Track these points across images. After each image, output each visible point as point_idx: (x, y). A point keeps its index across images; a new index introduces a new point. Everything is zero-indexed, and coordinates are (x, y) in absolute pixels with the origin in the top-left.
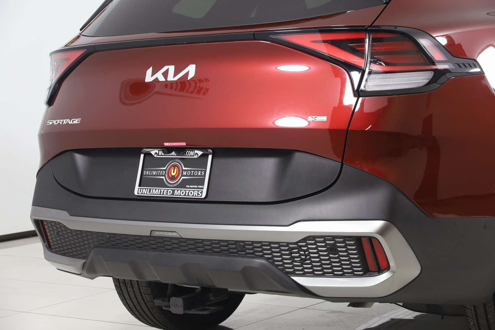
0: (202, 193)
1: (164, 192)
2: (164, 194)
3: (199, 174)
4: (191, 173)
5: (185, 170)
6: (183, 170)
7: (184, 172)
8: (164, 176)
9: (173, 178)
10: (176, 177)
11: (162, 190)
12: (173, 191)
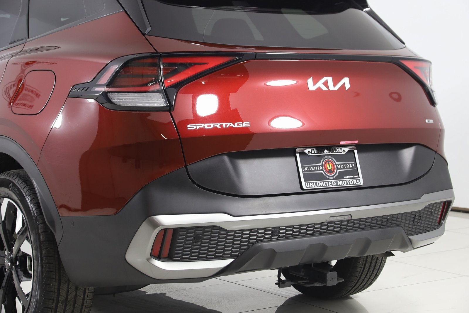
0: (359, 181)
1: (328, 183)
2: (330, 185)
3: (351, 166)
4: (344, 166)
5: (338, 164)
6: (337, 165)
7: (338, 166)
8: (322, 170)
9: (330, 172)
10: (332, 170)
11: (327, 183)
12: (337, 182)
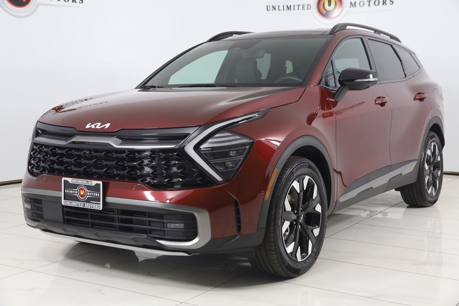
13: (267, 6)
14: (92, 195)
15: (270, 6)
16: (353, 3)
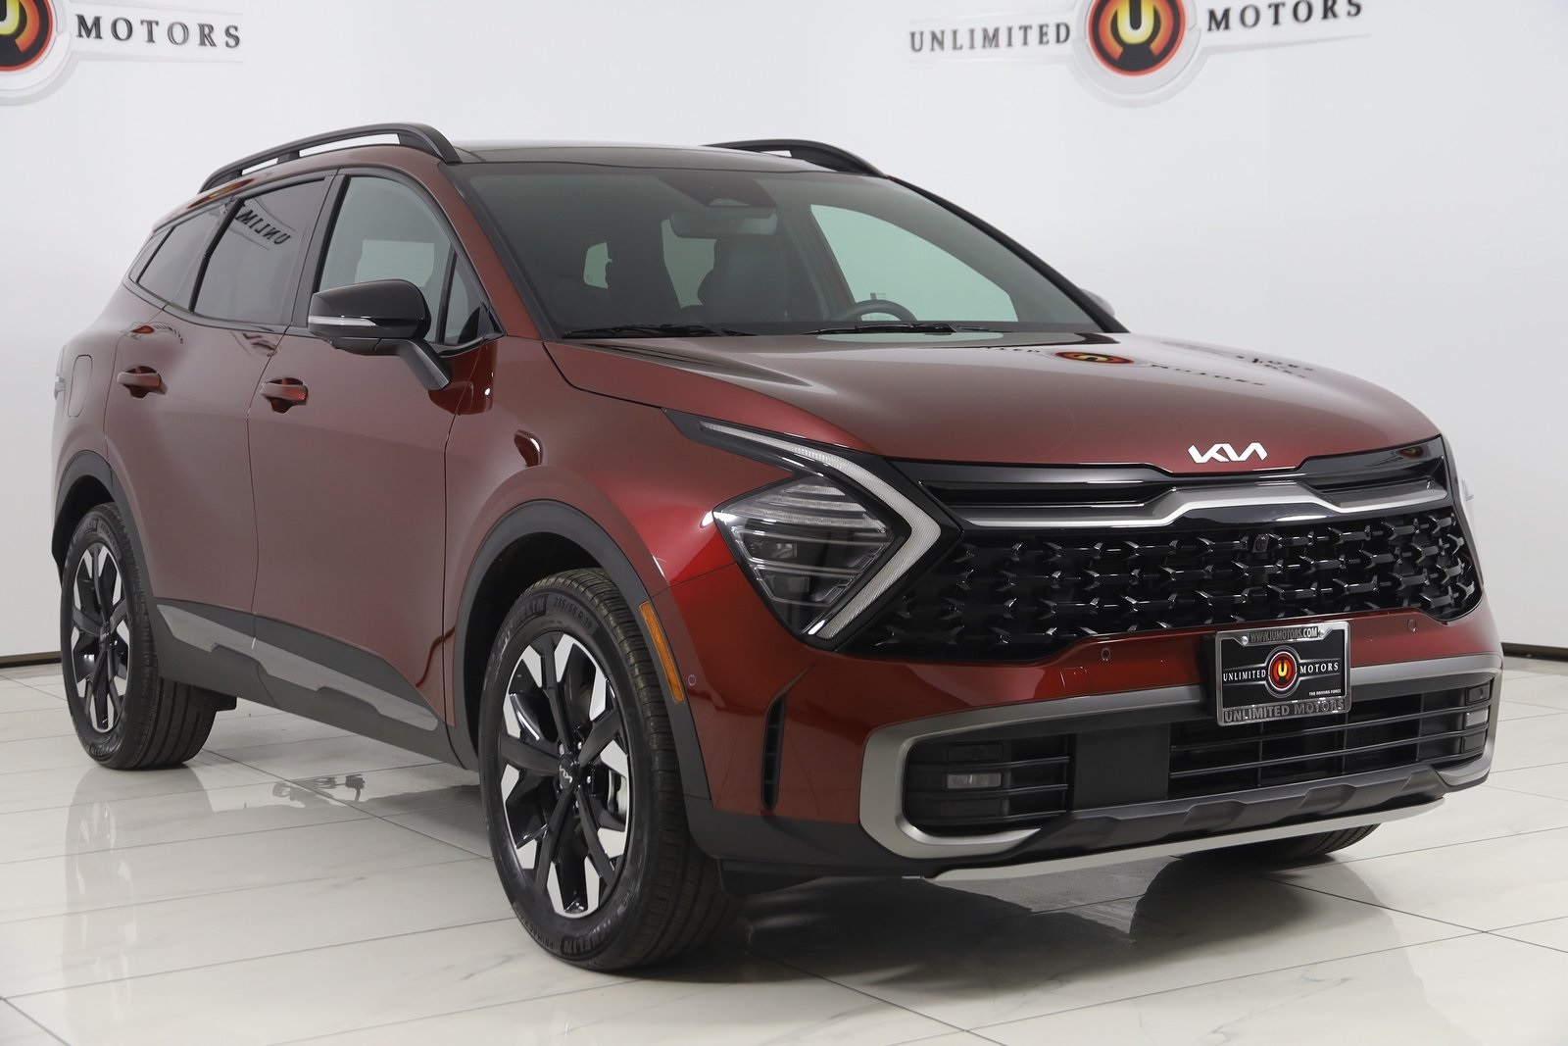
13: (913, 35)
14: (1314, 673)
15: (922, 34)
16: (1219, 15)
